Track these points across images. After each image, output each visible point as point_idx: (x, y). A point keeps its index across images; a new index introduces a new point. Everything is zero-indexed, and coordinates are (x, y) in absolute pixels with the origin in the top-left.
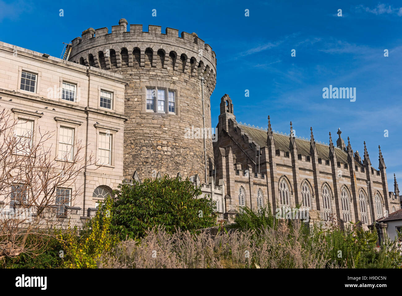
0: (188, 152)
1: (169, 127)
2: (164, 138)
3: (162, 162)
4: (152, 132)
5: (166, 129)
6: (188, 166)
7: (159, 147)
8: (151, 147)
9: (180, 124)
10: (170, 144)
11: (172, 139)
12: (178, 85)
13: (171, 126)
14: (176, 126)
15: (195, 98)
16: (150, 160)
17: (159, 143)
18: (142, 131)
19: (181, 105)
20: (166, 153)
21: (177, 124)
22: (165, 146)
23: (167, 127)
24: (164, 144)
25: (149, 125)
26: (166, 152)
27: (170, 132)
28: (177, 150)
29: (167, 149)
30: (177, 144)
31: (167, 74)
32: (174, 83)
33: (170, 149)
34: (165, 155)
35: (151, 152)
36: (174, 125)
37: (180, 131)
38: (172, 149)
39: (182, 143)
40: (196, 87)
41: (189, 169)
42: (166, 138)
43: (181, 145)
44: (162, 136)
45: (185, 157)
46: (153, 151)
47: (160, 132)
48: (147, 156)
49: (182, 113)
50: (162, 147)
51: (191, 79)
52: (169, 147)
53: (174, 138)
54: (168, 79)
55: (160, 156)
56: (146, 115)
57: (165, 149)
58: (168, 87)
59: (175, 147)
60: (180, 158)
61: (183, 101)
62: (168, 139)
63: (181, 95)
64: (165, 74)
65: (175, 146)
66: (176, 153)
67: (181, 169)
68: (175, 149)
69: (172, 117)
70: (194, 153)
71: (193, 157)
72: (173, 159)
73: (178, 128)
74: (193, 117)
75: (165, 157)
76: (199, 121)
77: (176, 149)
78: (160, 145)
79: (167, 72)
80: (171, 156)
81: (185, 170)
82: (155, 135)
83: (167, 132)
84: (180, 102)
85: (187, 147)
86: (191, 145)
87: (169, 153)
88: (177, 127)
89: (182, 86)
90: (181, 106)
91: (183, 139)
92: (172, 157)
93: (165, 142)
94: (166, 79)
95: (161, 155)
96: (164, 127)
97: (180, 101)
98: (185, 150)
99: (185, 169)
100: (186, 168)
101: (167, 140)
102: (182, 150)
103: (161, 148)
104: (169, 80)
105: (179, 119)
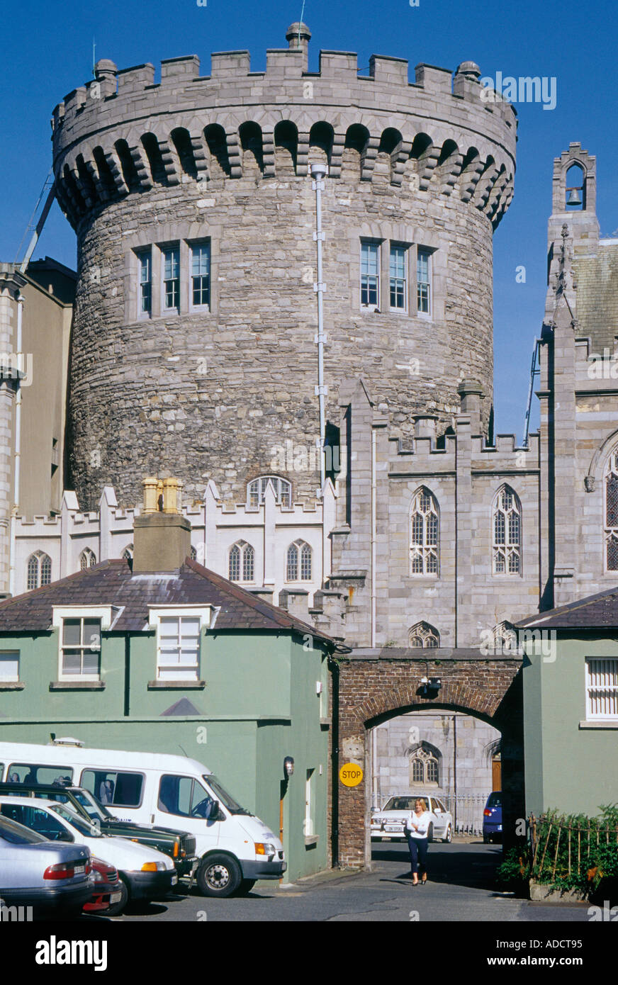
0: (241, 414)
1: (184, 352)
2: (167, 388)
3: (163, 453)
4: (143, 373)
5: (176, 359)
6: (240, 452)
7: (155, 414)
8: (137, 417)
9: (217, 337)
10: (182, 399)
11: (189, 385)
12: (213, 220)
13: (190, 346)
14: (206, 344)
15: (277, 241)
16: (135, 452)
17: (155, 402)
18: (122, 375)
19: (220, 279)
20: (171, 428)
21: (208, 337)
22: (169, 409)
23: (179, 352)
24: (167, 404)
25: (136, 357)
26: (173, 423)
27: (184, 366)
28: (204, 412)
29: (176, 415)
30: (205, 397)
31: (181, 199)
32: (201, 219)
33: (182, 415)
34: (169, 432)
35: (138, 429)
36: (199, 342)
37: (217, 358)
38: (190, 412)
39: (220, 390)
40: (283, 205)
41: (244, 460)
42: (172, 387)
43: (216, 397)
44: (163, 381)
45: (231, 427)
46: (142, 426)
47: (160, 372)
48: (129, 443)
49: (223, 304)
50: (161, 414)
51: (264, 188)
52: (179, 410)
53: (198, 382)
54: (183, 213)
55: (157, 437)
56: (131, 331)
57: (170, 415)
58: (181, 238)
59: (198, 407)
60: (214, 434)
61: (229, 264)
62: (177, 386)
63: (221, 250)
64: (176, 200)
65: (200, 401)
66: (200, 422)
67: (216, 465)
68: (197, 410)
69: (191, 322)
70: (265, 409)
71: (259, 422)
72: (189, 439)
73: (211, 347)
74: (269, 302)
75: (168, 438)
76: (294, 309)
77: (201, 410)
78: (157, 409)
79: (180, 193)
80: (186, 433)
81: (231, 465)
82: (148, 382)
83: (176, 367)
84: (220, 269)
85: (240, 399)
86: (252, 391)
87: (181, 427)
88: (207, 347)
89: (226, 220)
90: (222, 282)
91: (225, 376)
92: (189, 436)
93: (168, 398)
94: (179, 214)
95: (160, 434)
96: (170, 355)
97: (219, 267)
98: (229, 410)
99: (231, 461)
100: (233, 459)
101: (175, 391)
102: (218, 411)
103: (158, 415)
104: (188, 213)
105: (214, 323)
